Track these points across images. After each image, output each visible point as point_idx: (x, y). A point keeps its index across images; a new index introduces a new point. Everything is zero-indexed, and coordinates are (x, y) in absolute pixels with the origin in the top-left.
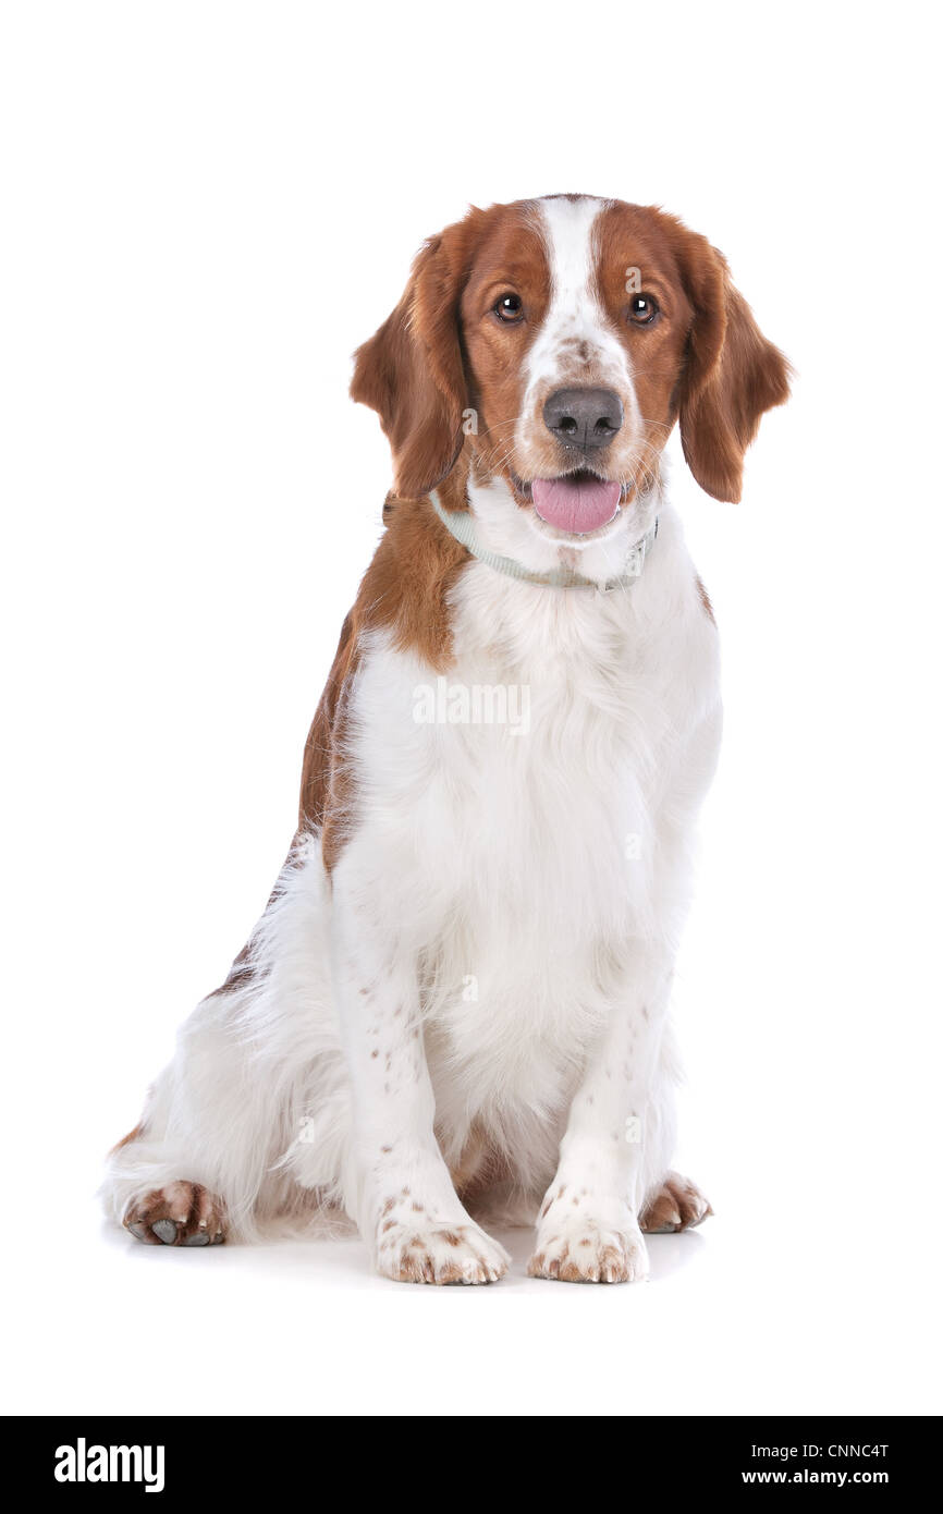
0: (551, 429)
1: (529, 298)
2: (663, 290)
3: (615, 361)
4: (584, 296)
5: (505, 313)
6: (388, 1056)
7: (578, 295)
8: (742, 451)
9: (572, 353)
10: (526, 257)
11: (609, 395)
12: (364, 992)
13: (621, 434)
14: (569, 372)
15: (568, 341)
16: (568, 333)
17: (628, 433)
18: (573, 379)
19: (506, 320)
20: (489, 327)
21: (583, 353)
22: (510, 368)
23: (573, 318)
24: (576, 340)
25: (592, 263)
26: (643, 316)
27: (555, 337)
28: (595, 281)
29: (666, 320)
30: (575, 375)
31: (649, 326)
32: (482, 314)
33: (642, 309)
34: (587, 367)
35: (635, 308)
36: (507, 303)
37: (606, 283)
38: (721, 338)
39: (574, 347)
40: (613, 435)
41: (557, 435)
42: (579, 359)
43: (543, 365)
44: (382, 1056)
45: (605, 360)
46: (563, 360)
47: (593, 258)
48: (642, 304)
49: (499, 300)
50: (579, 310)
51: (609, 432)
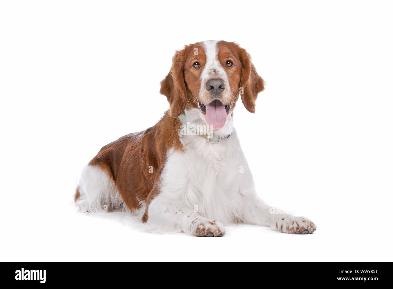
0: (208, 90)
1: (201, 61)
2: (234, 60)
3: (222, 73)
4: (215, 60)
5: (196, 66)
7: (213, 60)
9: (212, 72)
10: (201, 52)
11: (221, 80)
13: (225, 90)
14: (211, 76)
15: (211, 70)
16: (211, 68)
17: (227, 90)
18: (213, 77)
19: (196, 68)
20: (192, 70)
21: (215, 71)
22: (197, 79)
23: (212, 65)
24: (213, 69)
25: (216, 52)
26: (230, 65)
27: (208, 69)
28: (217, 56)
29: (235, 66)
31: (231, 67)
32: (190, 67)
33: (229, 63)
34: (216, 74)
36: (196, 64)
37: (220, 57)
39: (213, 70)
40: (223, 90)
41: (209, 91)
42: (214, 73)
43: (205, 75)
45: (220, 73)
46: (210, 73)
47: (217, 51)
48: (228, 62)
49: (194, 64)
50: (213, 63)
51: (222, 90)
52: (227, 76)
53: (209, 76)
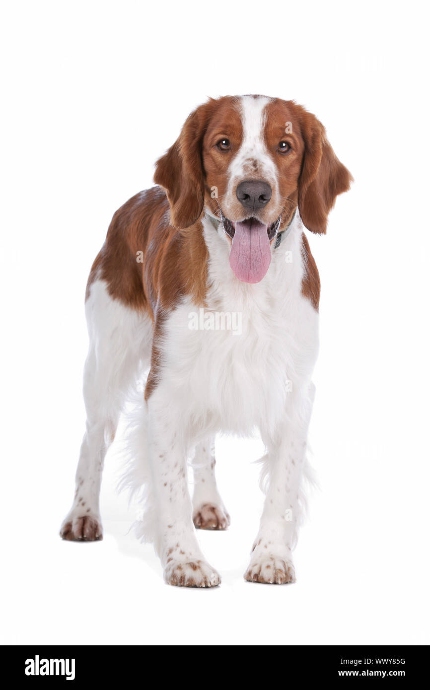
0: (239, 199)
1: (233, 140)
2: (294, 140)
3: (269, 168)
4: (258, 140)
5: (223, 147)
6: (171, 485)
7: (255, 140)
8: (327, 213)
9: (249, 164)
10: (233, 122)
11: (267, 185)
12: (161, 456)
13: (270, 203)
14: (247, 173)
15: (249, 160)
16: (249, 156)
17: (273, 202)
18: (250, 177)
19: (222, 149)
20: (215, 153)
21: (255, 165)
22: (222, 171)
23: (252, 150)
24: (252, 159)
25: (262, 125)
27: (243, 157)
28: (263, 134)
29: (294, 152)
30: (250, 174)
31: (286, 154)
32: (212, 146)
34: (256, 171)
35: (281, 146)
36: (224, 142)
37: (268, 136)
38: (319, 162)
39: (251, 162)
41: (241, 202)
42: (252, 167)
43: (237, 170)
44: (168, 485)
45: (264, 168)
46: (246, 168)
47: (263, 123)
49: (220, 142)
50: (254, 146)
53: (243, 172)
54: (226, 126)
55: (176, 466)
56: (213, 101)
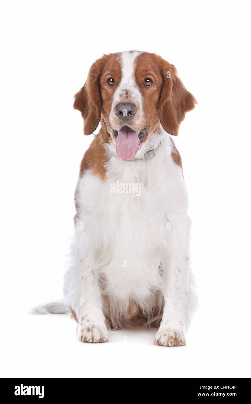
0: (116, 114)
1: (116, 79)
2: (155, 77)
3: (137, 96)
4: (131, 79)
5: (111, 83)
6: (86, 279)
7: (129, 78)
9: (124, 93)
10: (116, 68)
11: (133, 105)
12: (81, 261)
13: (136, 116)
14: (122, 99)
15: (123, 90)
16: (124, 88)
17: (138, 116)
18: (123, 101)
19: (110, 85)
20: (106, 87)
22: (110, 98)
23: (127, 84)
24: (126, 90)
25: (134, 70)
26: (148, 84)
27: (121, 89)
28: (134, 74)
29: (154, 85)
30: (123, 99)
31: (150, 86)
32: (104, 83)
34: (127, 97)
35: (146, 82)
36: (111, 80)
37: (137, 75)
38: (171, 90)
39: (125, 92)
40: (134, 116)
41: (118, 116)
42: (125, 95)
43: (117, 97)
44: (84, 279)
45: (133, 95)
46: (121, 96)
47: (134, 68)
48: (148, 81)
49: (109, 79)
50: (129, 82)
51: (132, 116)
52: (142, 98)
53: (120, 98)
54: (112, 71)
55: (88, 268)
56: (105, 56)
